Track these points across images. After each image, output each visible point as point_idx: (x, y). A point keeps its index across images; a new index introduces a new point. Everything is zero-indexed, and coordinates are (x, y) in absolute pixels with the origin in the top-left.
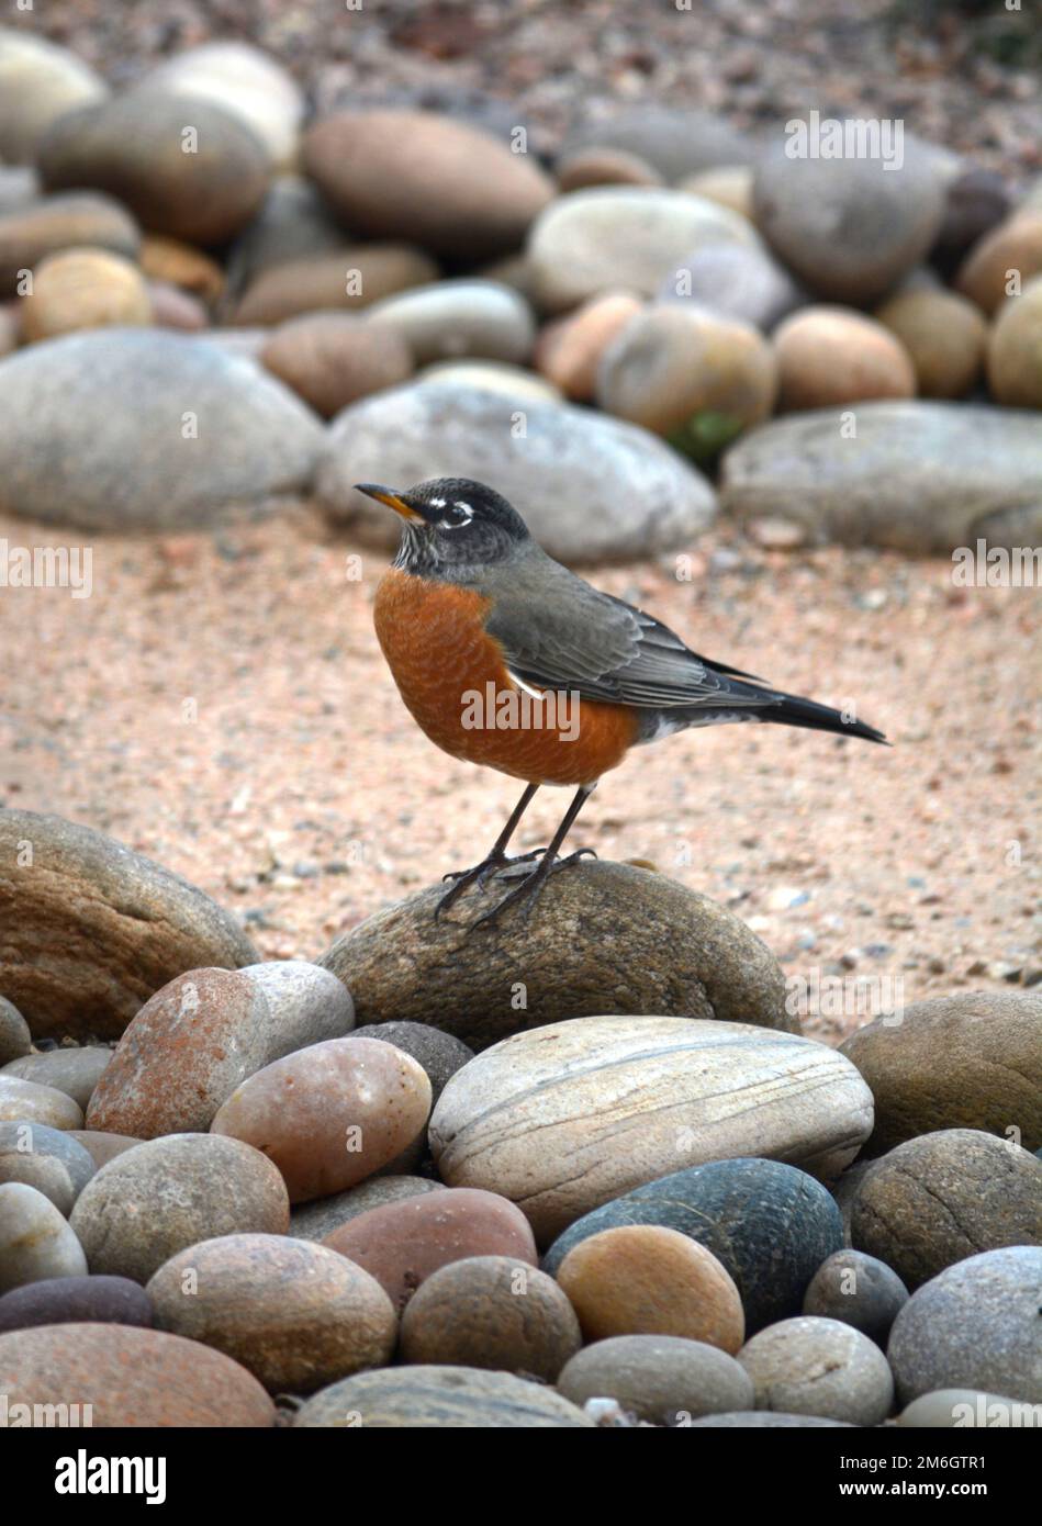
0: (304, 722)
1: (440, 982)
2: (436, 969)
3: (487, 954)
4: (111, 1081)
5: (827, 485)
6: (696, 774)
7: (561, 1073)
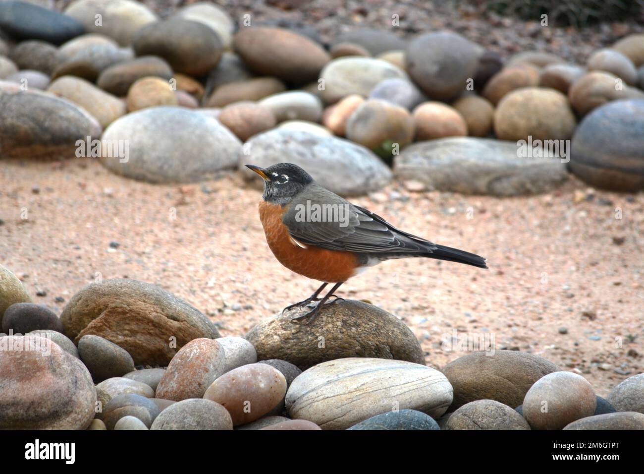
0: (235, 254)
1: (289, 345)
2: (288, 340)
3: (307, 334)
4: (165, 380)
5: (434, 167)
6: (384, 274)
7: (336, 378)
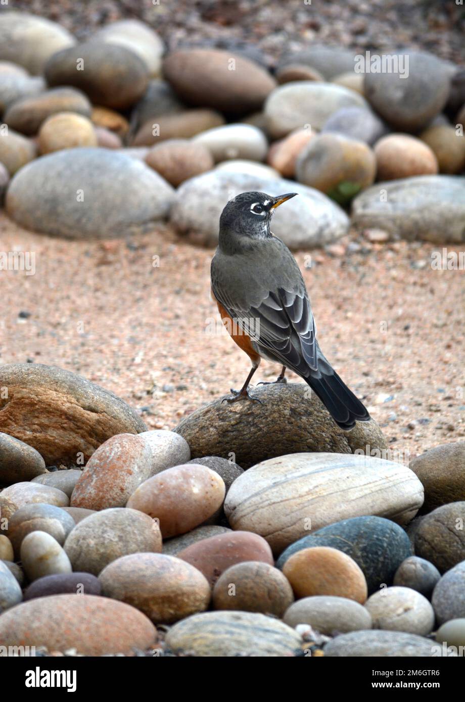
0: (167, 322)
1: (229, 439)
2: (226, 433)
3: (249, 426)
4: (81, 485)
6: (342, 343)
7: (283, 479)
